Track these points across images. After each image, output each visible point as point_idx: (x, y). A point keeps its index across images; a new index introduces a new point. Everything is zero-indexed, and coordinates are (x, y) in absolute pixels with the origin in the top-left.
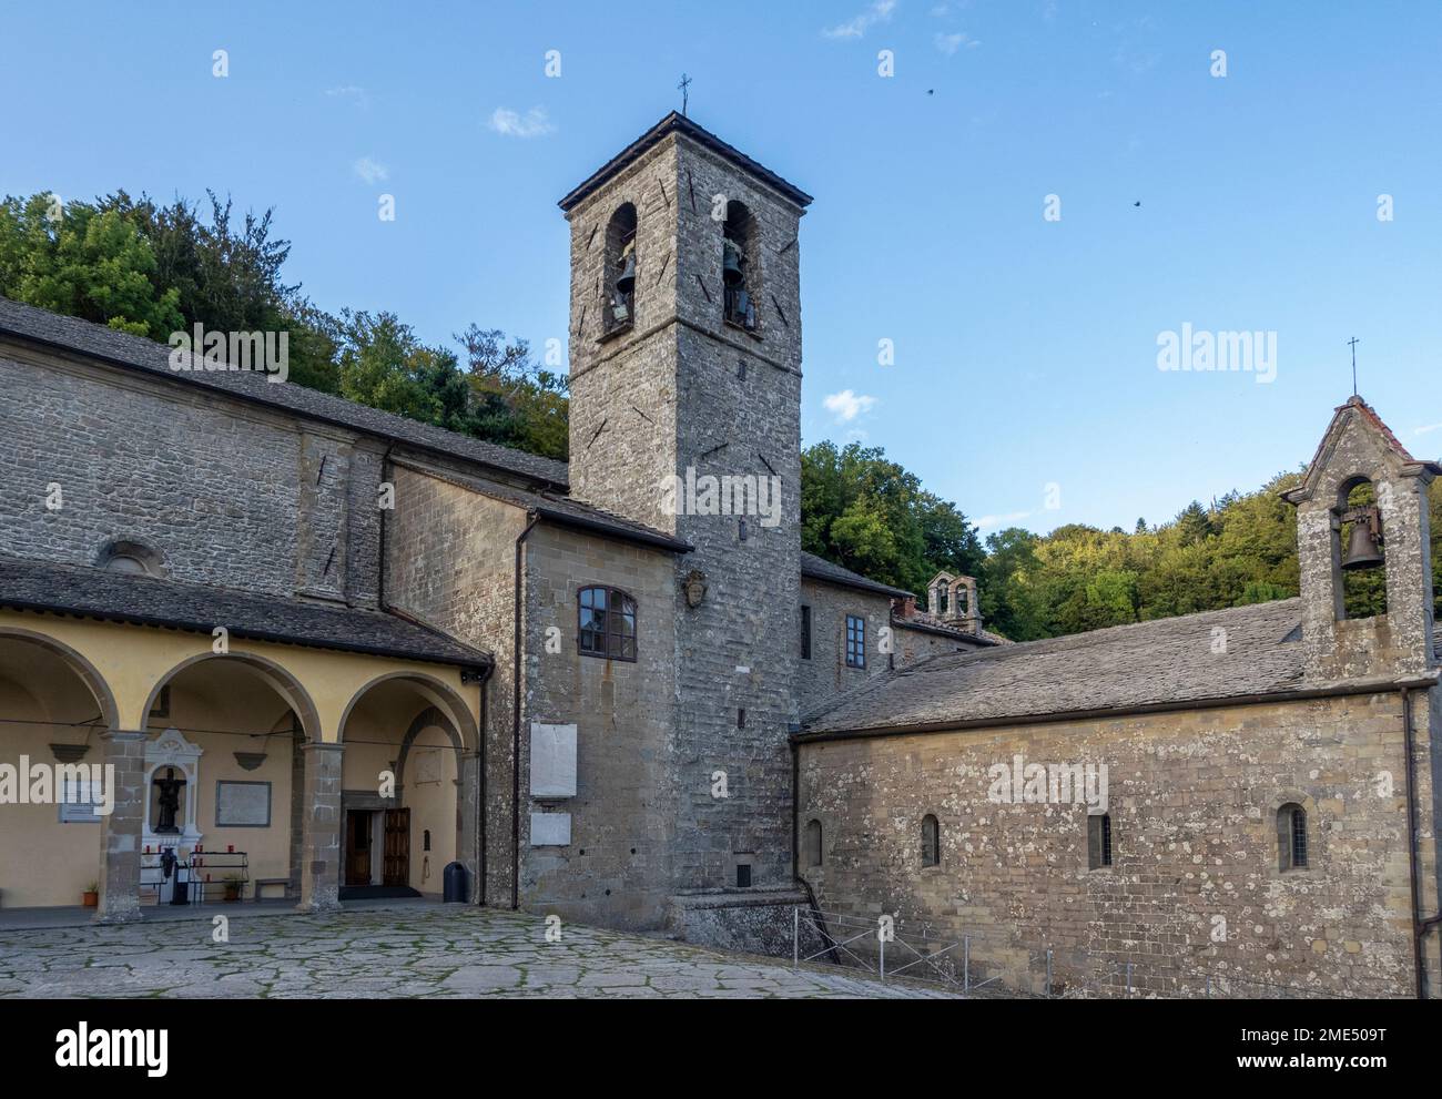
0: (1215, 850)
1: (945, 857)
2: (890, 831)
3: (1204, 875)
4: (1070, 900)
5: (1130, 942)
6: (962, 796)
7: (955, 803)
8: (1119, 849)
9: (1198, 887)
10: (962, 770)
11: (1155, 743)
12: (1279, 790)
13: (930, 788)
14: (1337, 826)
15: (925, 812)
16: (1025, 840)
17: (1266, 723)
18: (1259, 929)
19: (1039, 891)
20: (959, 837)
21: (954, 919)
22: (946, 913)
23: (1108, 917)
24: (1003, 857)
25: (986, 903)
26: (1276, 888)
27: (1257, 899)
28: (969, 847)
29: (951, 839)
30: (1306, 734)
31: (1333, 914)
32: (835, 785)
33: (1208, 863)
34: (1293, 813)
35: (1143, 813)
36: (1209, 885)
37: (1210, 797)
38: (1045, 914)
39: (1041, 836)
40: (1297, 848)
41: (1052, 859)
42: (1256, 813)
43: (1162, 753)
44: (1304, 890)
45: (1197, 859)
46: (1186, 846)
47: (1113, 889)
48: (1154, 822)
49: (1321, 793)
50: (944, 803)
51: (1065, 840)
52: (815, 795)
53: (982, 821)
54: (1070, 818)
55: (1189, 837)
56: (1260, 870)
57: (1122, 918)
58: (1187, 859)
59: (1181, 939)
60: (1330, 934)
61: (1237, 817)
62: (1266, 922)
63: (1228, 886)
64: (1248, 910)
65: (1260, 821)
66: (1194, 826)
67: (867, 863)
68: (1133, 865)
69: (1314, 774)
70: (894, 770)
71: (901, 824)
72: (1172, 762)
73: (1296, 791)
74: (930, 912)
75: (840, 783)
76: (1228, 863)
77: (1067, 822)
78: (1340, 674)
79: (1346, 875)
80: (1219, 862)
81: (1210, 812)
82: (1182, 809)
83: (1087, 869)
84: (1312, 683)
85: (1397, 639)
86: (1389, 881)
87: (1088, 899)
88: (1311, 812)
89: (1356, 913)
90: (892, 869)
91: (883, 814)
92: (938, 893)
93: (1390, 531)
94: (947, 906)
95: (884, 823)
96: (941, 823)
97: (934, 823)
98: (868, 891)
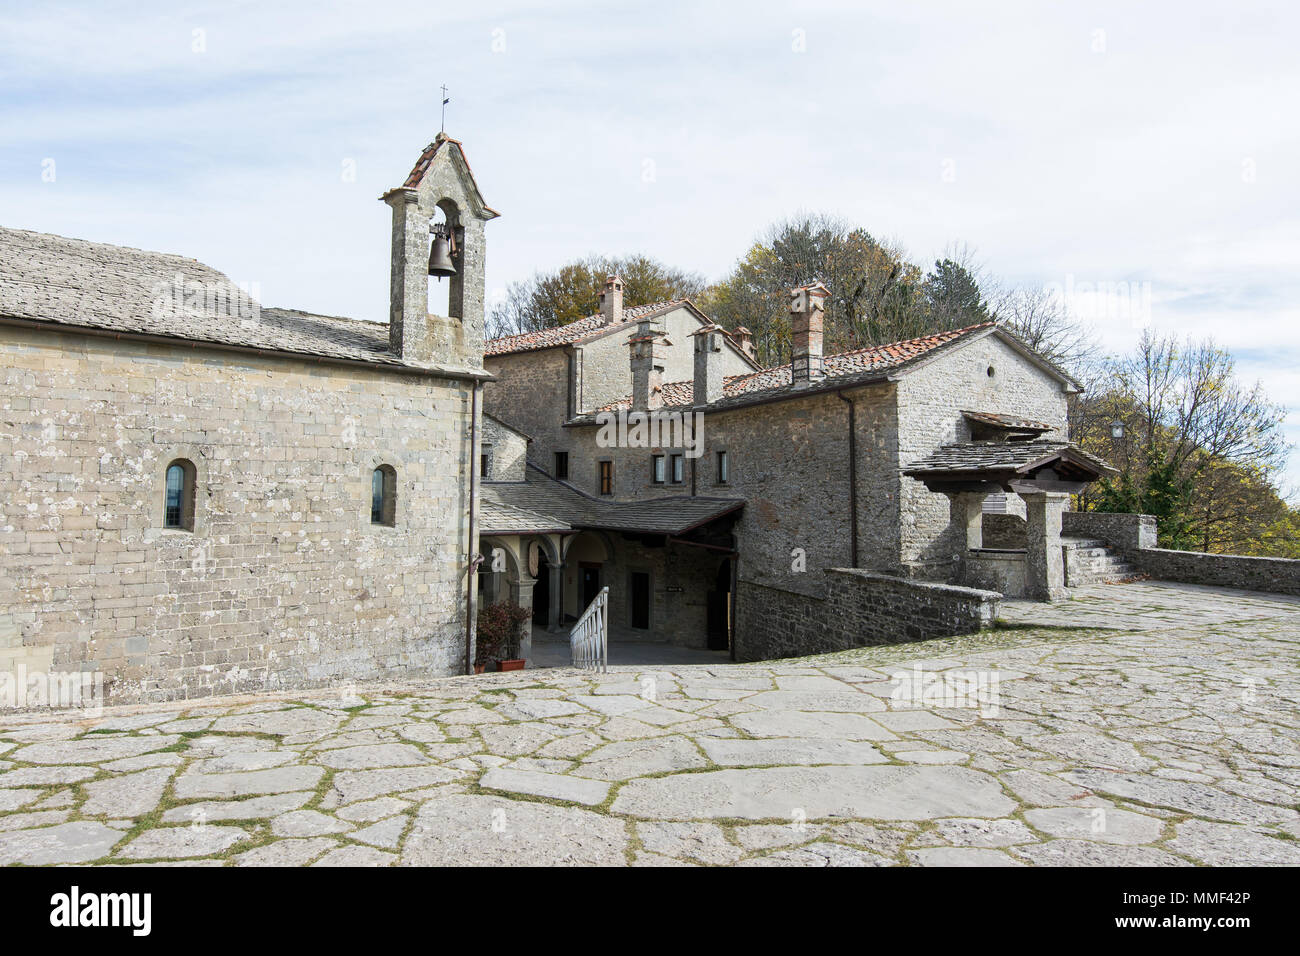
0: (315, 507)
3: (302, 533)
4: (130, 570)
5: (211, 613)
8: (203, 505)
9: (295, 544)
11: (259, 391)
12: (376, 453)
14: (418, 486)
16: (61, 494)
17: (369, 389)
18: (350, 583)
19: (80, 562)
23: (183, 588)
26: (368, 542)
27: (348, 553)
30: (401, 405)
31: (410, 562)
33: (307, 520)
35: (238, 466)
36: (307, 543)
37: (314, 454)
38: (86, 594)
39: (90, 489)
40: (383, 512)
41: (106, 518)
42: (355, 472)
43: (266, 403)
44: (390, 542)
46: (286, 503)
47: (194, 552)
48: (250, 475)
49: (408, 458)
51: (129, 494)
54: (139, 467)
55: (289, 494)
56: (355, 527)
57: (203, 587)
58: (284, 516)
59: (272, 603)
60: (407, 580)
61: (338, 475)
62: (356, 574)
63: (325, 543)
64: (341, 565)
65: (359, 480)
66: (296, 483)
68: (221, 521)
69: (405, 441)
72: (276, 414)
73: (389, 455)
76: (327, 519)
77: (132, 472)
78: (429, 358)
79: (422, 528)
80: (318, 518)
81: (313, 469)
82: (285, 463)
83: (159, 530)
84: (409, 361)
85: (467, 340)
86: (451, 532)
87: (157, 569)
88: (400, 473)
89: (427, 560)
93: (468, 255)
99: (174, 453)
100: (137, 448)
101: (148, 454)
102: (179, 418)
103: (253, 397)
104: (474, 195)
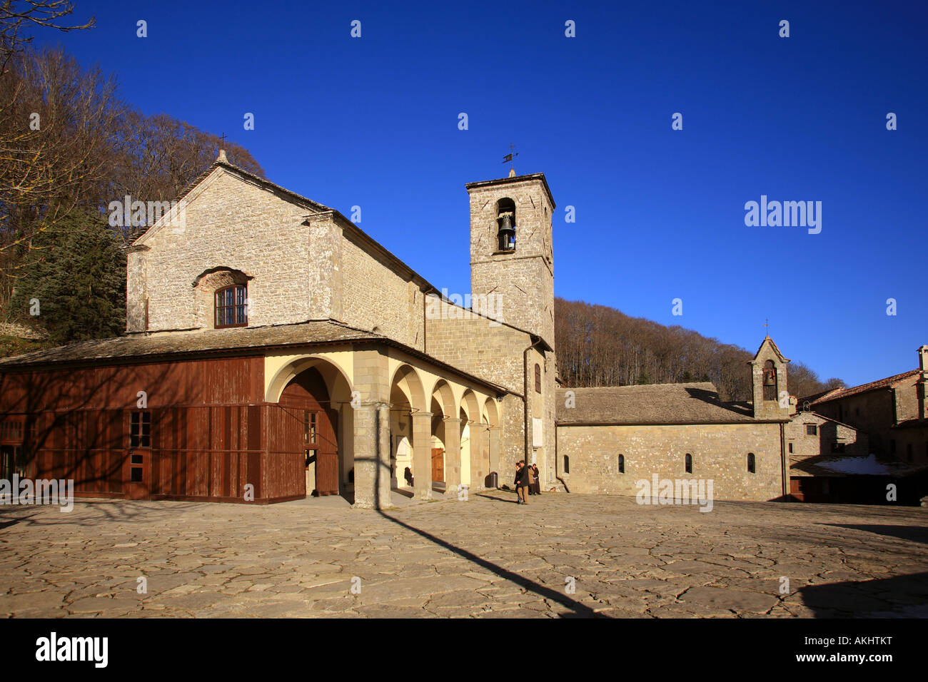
0: (727, 467)
1: (626, 469)
2: (602, 460)
3: (724, 474)
6: (634, 448)
7: (631, 451)
8: (694, 466)
10: (634, 439)
11: (708, 433)
12: (747, 449)
13: (620, 445)
14: (764, 460)
15: (618, 453)
16: (660, 464)
17: (743, 429)
18: (740, 490)
20: (633, 462)
21: (630, 491)
22: (627, 489)
26: (745, 478)
27: (739, 481)
28: (637, 466)
29: (628, 463)
30: (755, 432)
31: (762, 485)
32: (576, 442)
33: (724, 471)
34: (751, 457)
35: (703, 455)
36: (725, 477)
37: (725, 450)
39: (666, 462)
40: (751, 468)
41: (670, 469)
42: (740, 455)
43: (710, 436)
44: (754, 478)
45: (721, 469)
48: (707, 458)
49: (759, 451)
50: (626, 450)
51: (676, 463)
52: (565, 445)
53: (643, 457)
54: (677, 456)
55: (718, 463)
56: (741, 473)
58: (718, 469)
61: (734, 457)
62: (743, 488)
63: (731, 477)
64: (737, 485)
65: (741, 458)
66: (720, 459)
67: (591, 471)
68: (699, 470)
69: (757, 445)
70: (604, 438)
71: (607, 458)
72: (713, 439)
73: (753, 449)
74: (620, 489)
75: (578, 441)
76: (731, 471)
77: (675, 458)
79: (766, 474)
80: (728, 470)
81: (726, 455)
82: (717, 454)
83: (684, 473)
84: (756, 418)
85: (780, 408)
86: (777, 475)
88: (756, 456)
89: (769, 484)
90: (603, 474)
91: (599, 453)
92: (624, 481)
93: (779, 377)
94: (627, 486)
95: (599, 457)
96: (625, 458)
97: (621, 457)
98: (592, 482)
99: (686, 452)
100: (676, 451)
101: (679, 453)
102: (686, 442)
103: (706, 435)
104: (779, 356)
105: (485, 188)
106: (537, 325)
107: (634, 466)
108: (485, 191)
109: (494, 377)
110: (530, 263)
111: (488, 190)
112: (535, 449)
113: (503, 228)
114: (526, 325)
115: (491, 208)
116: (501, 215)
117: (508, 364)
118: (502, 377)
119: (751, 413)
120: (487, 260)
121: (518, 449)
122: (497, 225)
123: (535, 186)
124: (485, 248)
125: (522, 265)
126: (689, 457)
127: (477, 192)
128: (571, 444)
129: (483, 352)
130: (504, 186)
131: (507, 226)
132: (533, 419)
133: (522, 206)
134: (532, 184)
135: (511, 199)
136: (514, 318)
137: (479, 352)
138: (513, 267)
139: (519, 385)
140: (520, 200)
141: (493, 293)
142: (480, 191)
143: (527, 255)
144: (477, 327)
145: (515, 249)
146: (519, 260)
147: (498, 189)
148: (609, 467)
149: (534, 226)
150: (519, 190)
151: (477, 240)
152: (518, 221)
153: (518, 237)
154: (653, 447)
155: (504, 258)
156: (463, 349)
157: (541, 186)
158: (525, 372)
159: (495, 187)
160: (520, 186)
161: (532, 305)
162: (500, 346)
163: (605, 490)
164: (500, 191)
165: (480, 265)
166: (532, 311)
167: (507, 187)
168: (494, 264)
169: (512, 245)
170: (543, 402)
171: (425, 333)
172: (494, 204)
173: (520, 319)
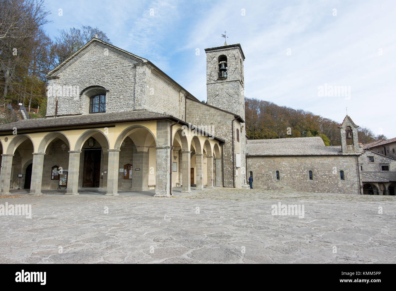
0: (330, 177)
1: (280, 178)
2: (269, 173)
3: (329, 181)
4: (306, 185)
6: (284, 168)
7: (282, 169)
8: (314, 177)
9: (328, 182)
10: (284, 163)
11: (320, 161)
12: (340, 169)
13: (277, 166)
14: (348, 174)
15: (276, 170)
16: (297, 175)
18: (337, 189)
19: (300, 184)
20: (284, 175)
21: (283, 188)
23: (312, 188)
24: (293, 178)
25: (289, 186)
26: (340, 183)
27: (337, 184)
28: (286, 176)
29: (281, 175)
30: (343, 161)
31: (348, 186)
32: (256, 165)
33: (329, 179)
34: (342, 173)
35: (318, 171)
36: (329, 182)
37: (329, 169)
38: (301, 187)
39: (300, 175)
40: (342, 177)
41: (302, 178)
43: (321, 162)
44: (344, 183)
45: (327, 178)
46: (326, 176)
47: (313, 183)
48: (320, 173)
49: (346, 169)
50: (280, 169)
51: (304, 175)
52: (251, 166)
53: (288, 172)
54: (305, 172)
55: (326, 175)
56: (337, 180)
57: (315, 188)
58: (326, 178)
60: (348, 189)
62: (339, 188)
63: (332, 182)
64: (336, 186)
65: (337, 173)
66: (327, 173)
67: (264, 179)
68: (317, 179)
69: (345, 166)
70: (269, 163)
71: (271, 172)
72: (322, 164)
73: (342, 169)
74: (278, 188)
75: (257, 165)
76: (332, 179)
79: (350, 181)
80: (331, 179)
81: (329, 171)
82: (325, 171)
83: (309, 180)
84: (344, 154)
85: (355, 149)
86: (356, 181)
87: (309, 185)
88: (344, 172)
89: (352, 186)
90: (269, 180)
91: (267, 170)
92: (279, 184)
93: (354, 134)
94: (281, 186)
95: (267, 172)
96: (280, 172)
97: (278, 172)
98: (264, 184)
99: (309, 170)
100: (305, 170)
101: (306, 170)
102: (309, 165)
103: (319, 162)
104: (353, 124)
105: (213, 51)
106: (237, 111)
107: (284, 176)
108: (213, 52)
109: (218, 135)
110: (234, 83)
111: (215, 51)
112: (237, 168)
113: (221, 68)
114: (232, 111)
115: (216, 59)
116: (221, 63)
117: (225, 129)
118: (221, 135)
119: (341, 151)
120: (214, 82)
121: (229, 168)
122: (219, 67)
123: (236, 49)
124: (213, 77)
125: (230, 85)
126: (311, 172)
127: (210, 52)
128: (254, 166)
129: (213, 123)
130: (222, 50)
131: (223, 67)
132: (236, 154)
133: (230, 58)
134: (235, 49)
135: (225, 55)
136: (227, 108)
137: (211, 123)
138: (226, 85)
139: (229, 138)
140: (229, 56)
141: (217, 97)
142: (211, 52)
143: (232, 80)
144: (211, 112)
145: (227, 77)
146: (229, 82)
147: (219, 51)
148: (272, 177)
149: (235, 67)
150: (229, 51)
151: (210, 73)
152: (228, 65)
153: (228, 72)
154: (293, 167)
155: (222, 81)
156: (203, 122)
157: (239, 49)
158: (232, 133)
159: (218, 50)
160: (229, 50)
161: (235, 102)
162: (220, 121)
163: (270, 188)
164: (220, 52)
165: (211, 84)
166: (235, 105)
167: (224, 50)
168: (217, 84)
169: (225, 76)
170: (240, 146)
171: (186, 115)
172: (217, 57)
173: (229, 109)
